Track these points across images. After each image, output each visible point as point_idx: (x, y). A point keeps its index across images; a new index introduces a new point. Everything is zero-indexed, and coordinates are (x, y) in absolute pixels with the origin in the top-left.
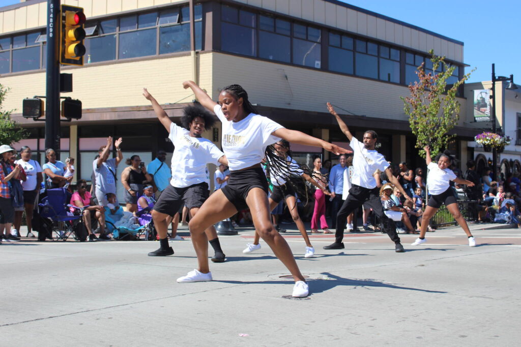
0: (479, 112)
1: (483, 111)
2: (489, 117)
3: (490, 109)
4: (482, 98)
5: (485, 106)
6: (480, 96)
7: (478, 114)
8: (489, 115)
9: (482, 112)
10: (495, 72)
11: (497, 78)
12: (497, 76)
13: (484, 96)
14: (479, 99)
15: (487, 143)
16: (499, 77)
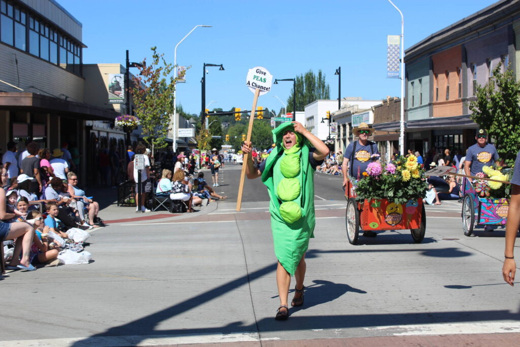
0: (113, 95)
1: (118, 94)
2: (123, 100)
3: (125, 92)
4: (116, 81)
5: (120, 89)
6: (114, 79)
7: (113, 96)
8: (124, 98)
9: (116, 95)
10: (129, 58)
11: (131, 64)
12: (131, 61)
13: (118, 80)
14: (114, 82)
15: (129, 124)
16: (133, 63)
